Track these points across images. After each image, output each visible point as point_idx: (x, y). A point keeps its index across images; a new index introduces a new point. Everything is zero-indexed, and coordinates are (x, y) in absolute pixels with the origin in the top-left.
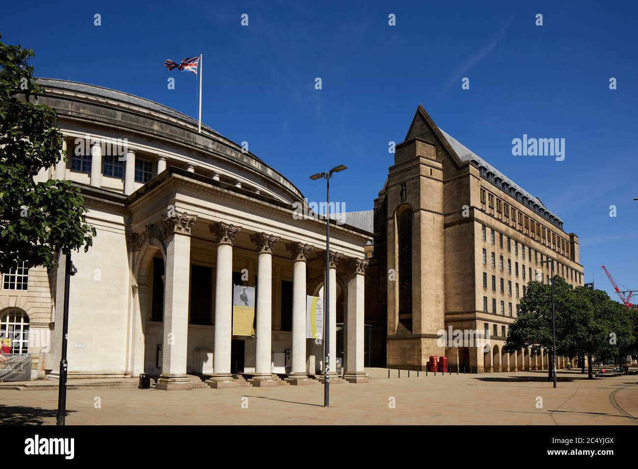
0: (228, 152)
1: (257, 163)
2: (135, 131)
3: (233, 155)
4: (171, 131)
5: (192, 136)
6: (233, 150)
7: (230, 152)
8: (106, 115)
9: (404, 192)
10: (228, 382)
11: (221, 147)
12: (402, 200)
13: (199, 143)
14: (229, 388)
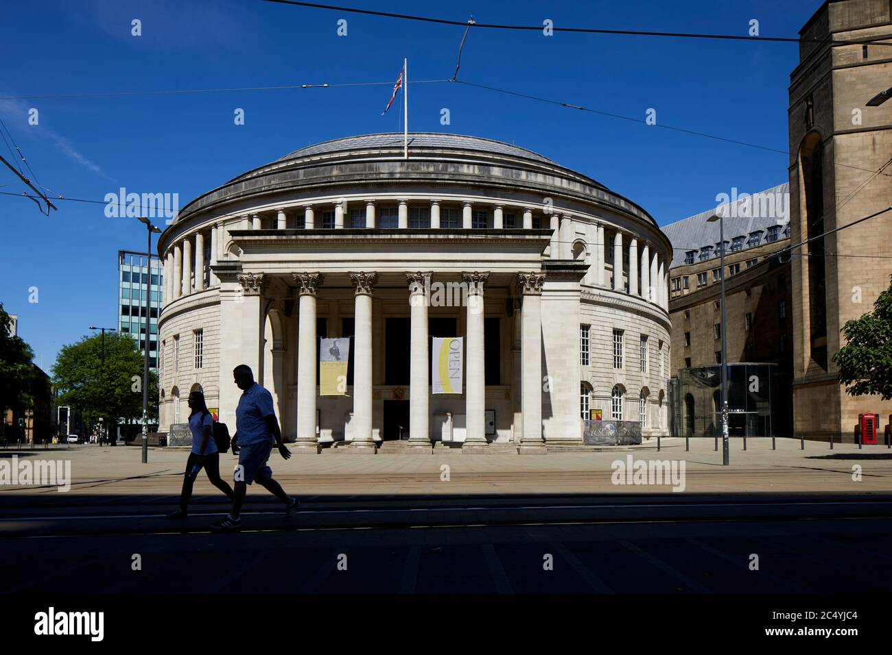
0: (424, 169)
1: (471, 167)
2: (307, 186)
3: (431, 169)
4: (351, 170)
5: (375, 167)
6: (430, 164)
7: (425, 167)
8: (291, 178)
9: (811, 110)
10: (304, 447)
11: (413, 166)
12: (809, 127)
13: (383, 172)
14: (304, 453)
